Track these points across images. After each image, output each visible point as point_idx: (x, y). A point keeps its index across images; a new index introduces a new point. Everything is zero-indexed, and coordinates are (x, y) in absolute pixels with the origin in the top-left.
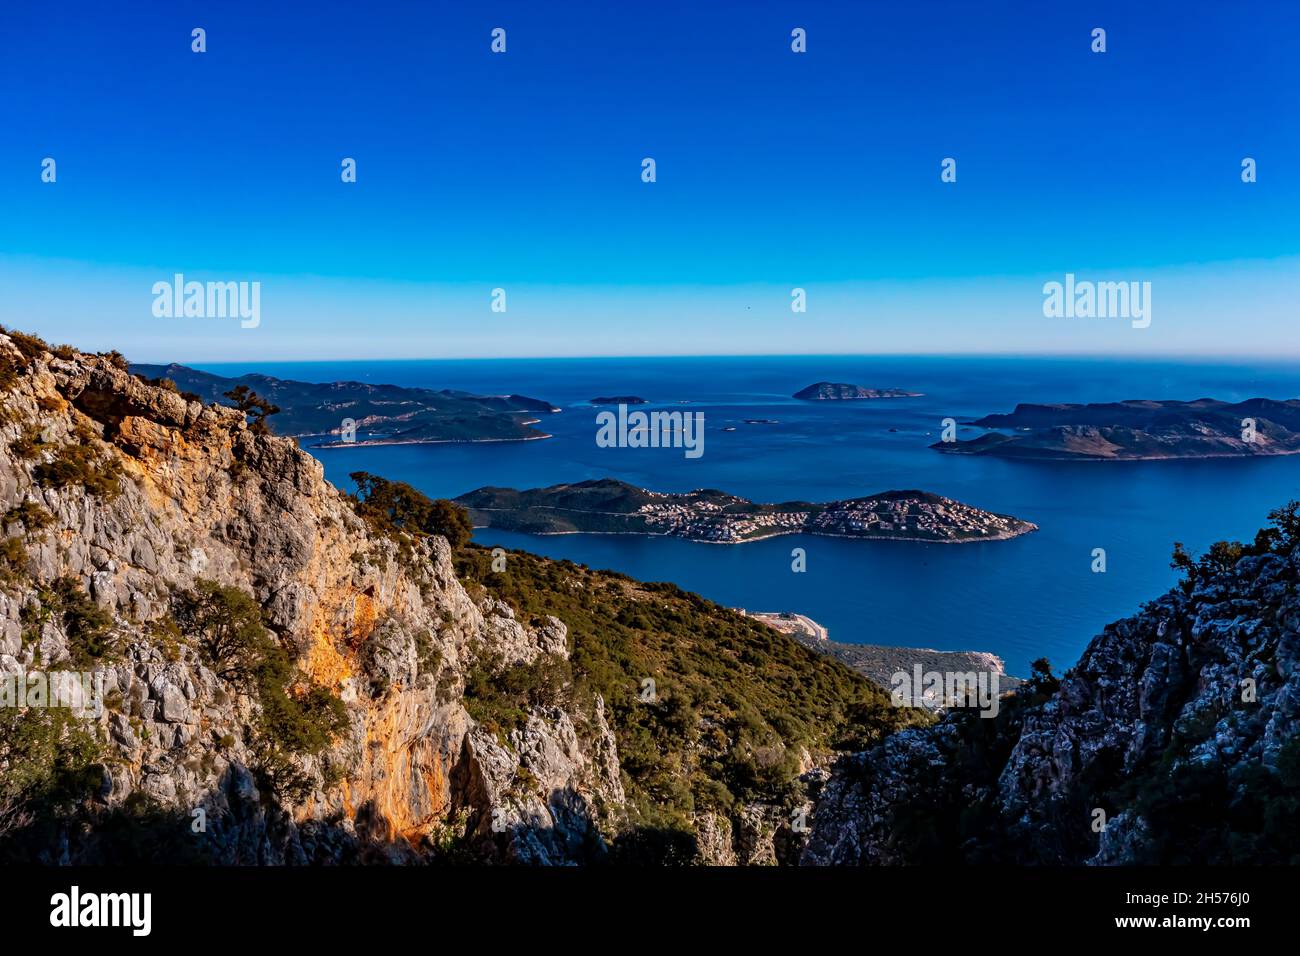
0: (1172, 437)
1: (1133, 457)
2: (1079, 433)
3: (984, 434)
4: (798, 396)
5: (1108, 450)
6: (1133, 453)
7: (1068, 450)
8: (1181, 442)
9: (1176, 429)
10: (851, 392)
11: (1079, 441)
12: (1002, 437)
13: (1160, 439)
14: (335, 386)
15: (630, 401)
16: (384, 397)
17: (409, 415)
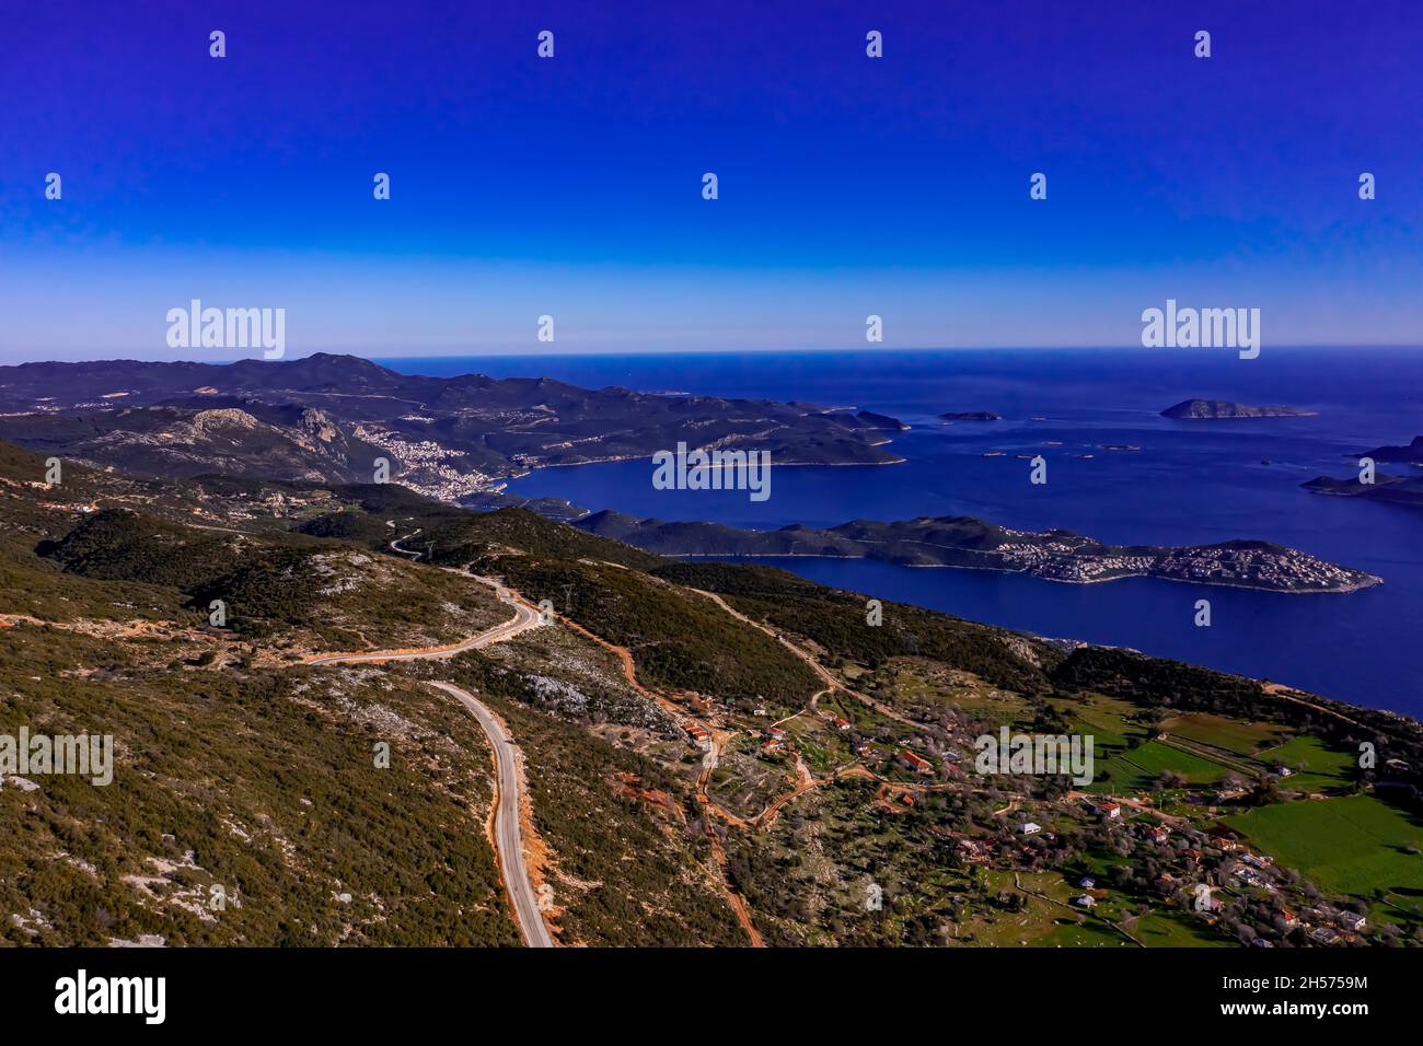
4: (1168, 414)
10: (1228, 409)
14: (692, 400)
15: (981, 417)
16: (739, 412)
17: (766, 433)
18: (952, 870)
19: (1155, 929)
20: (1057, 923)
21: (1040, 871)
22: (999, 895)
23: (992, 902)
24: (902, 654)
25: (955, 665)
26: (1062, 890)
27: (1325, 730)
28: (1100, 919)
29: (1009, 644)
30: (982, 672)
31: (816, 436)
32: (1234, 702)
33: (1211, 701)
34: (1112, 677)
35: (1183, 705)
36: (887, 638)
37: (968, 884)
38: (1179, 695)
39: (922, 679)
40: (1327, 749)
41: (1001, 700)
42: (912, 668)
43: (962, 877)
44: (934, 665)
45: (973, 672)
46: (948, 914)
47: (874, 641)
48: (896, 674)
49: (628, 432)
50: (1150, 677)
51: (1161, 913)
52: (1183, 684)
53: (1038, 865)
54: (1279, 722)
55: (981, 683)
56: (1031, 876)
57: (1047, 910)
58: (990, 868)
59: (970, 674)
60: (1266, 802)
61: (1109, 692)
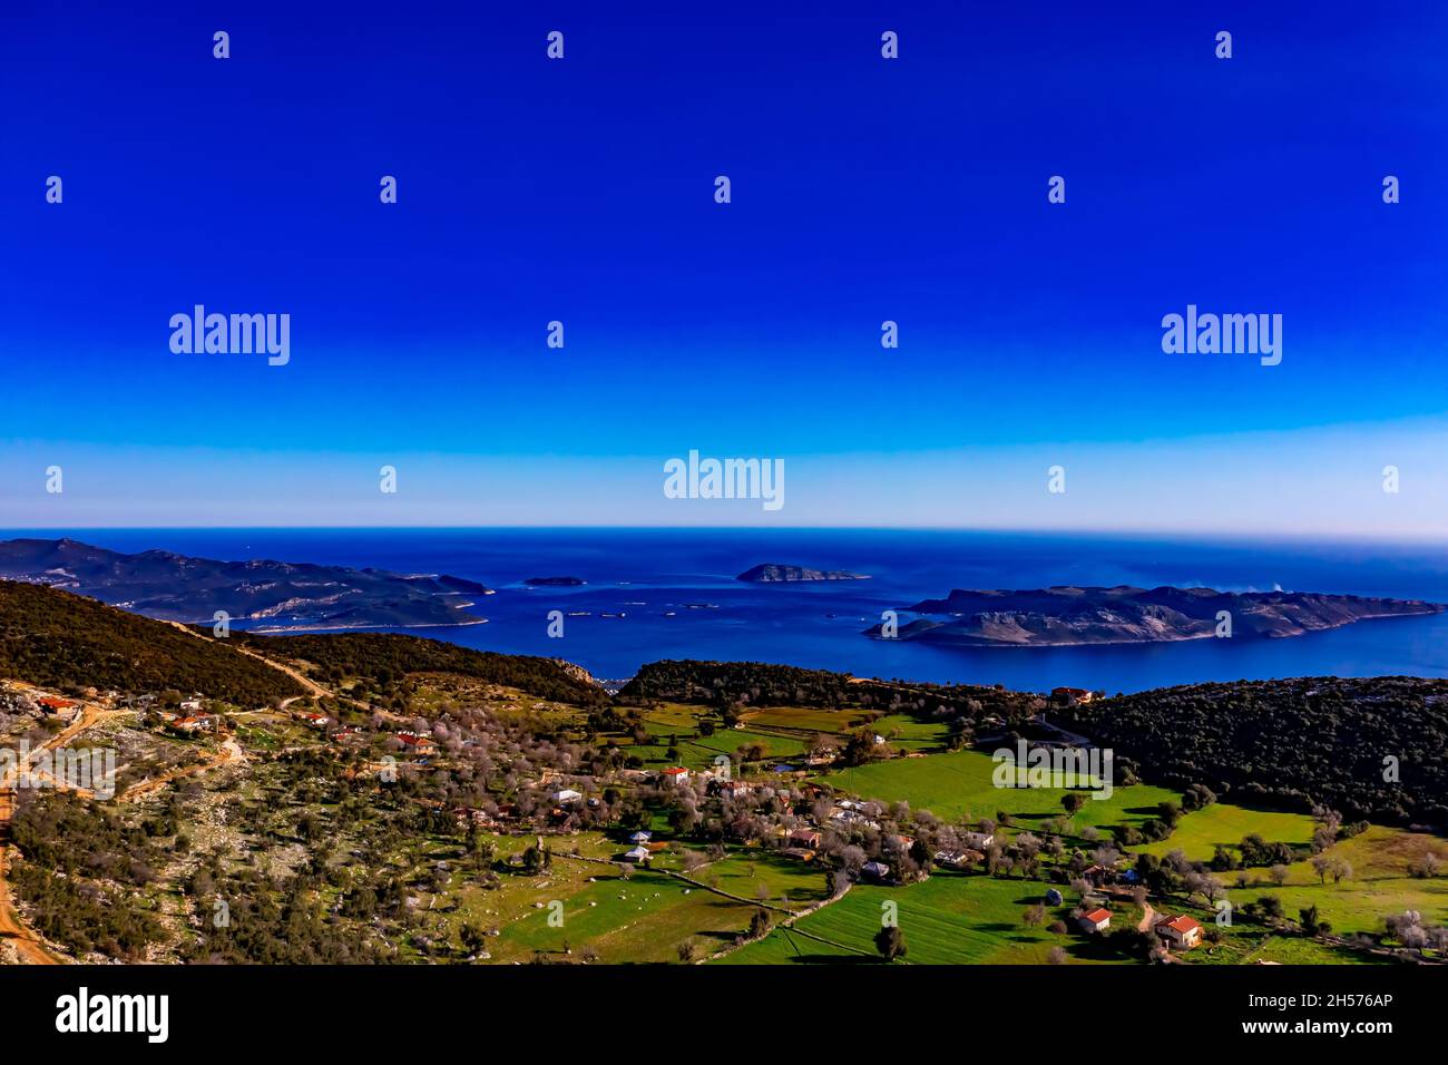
0: (1080, 624)
1: (1044, 644)
2: (996, 621)
3: (916, 619)
4: (743, 578)
5: (1022, 637)
6: (1044, 640)
7: (986, 636)
8: (1089, 628)
9: (1086, 617)
10: (796, 574)
11: (996, 628)
12: (927, 623)
13: (1070, 626)
14: (251, 564)
15: (566, 582)
16: (304, 577)
17: (335, 597)
18: (442, 837)
19: (734, 873)
20: (593, 880)
21: (576, 832)
22: (510, 858)
23: (499, 867)
24: (426, 670)
25: (493, 680)
26: (602, 848)
27: (915, 706)
28: (658, 871)
29: (564, 667)
30: (524, 687)
31: (390, 599)
32: (818, 693)
33: (793, 694)
34: (683, 685)
35: (762, 701)
36: (406, 656)
37: (462, 849)
38: (758, 691)
39: (448, 694)
40: (917, 723)
41: (548, 710)
42: (437, 683)
43: (455, 843)
44: (465, 680)
45: (515, 687)
46: (424, 883)
47: (389, 658)
48: (415, 690)
49: (169, 597)
50: (725, 678)
51: (741, 856)
52: (763, 681)
53: (573, 825)
54: (868, 707)
55: (525, 696)
56: (561, 839)
57: (579, 869)
58: (501, 833)
59: (511, 689)
60: (863, 761)
61: (679, 700)
